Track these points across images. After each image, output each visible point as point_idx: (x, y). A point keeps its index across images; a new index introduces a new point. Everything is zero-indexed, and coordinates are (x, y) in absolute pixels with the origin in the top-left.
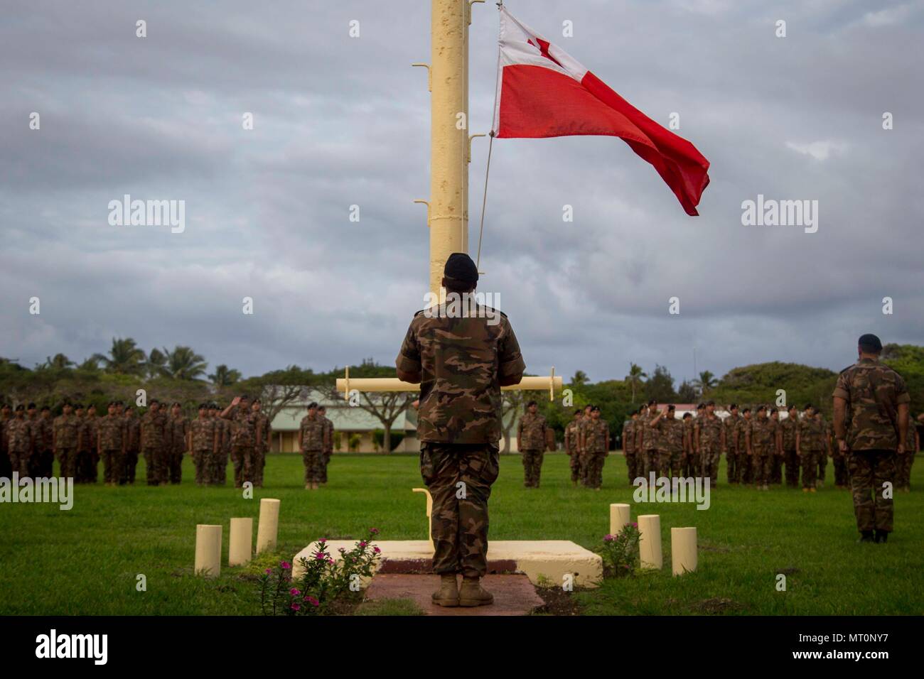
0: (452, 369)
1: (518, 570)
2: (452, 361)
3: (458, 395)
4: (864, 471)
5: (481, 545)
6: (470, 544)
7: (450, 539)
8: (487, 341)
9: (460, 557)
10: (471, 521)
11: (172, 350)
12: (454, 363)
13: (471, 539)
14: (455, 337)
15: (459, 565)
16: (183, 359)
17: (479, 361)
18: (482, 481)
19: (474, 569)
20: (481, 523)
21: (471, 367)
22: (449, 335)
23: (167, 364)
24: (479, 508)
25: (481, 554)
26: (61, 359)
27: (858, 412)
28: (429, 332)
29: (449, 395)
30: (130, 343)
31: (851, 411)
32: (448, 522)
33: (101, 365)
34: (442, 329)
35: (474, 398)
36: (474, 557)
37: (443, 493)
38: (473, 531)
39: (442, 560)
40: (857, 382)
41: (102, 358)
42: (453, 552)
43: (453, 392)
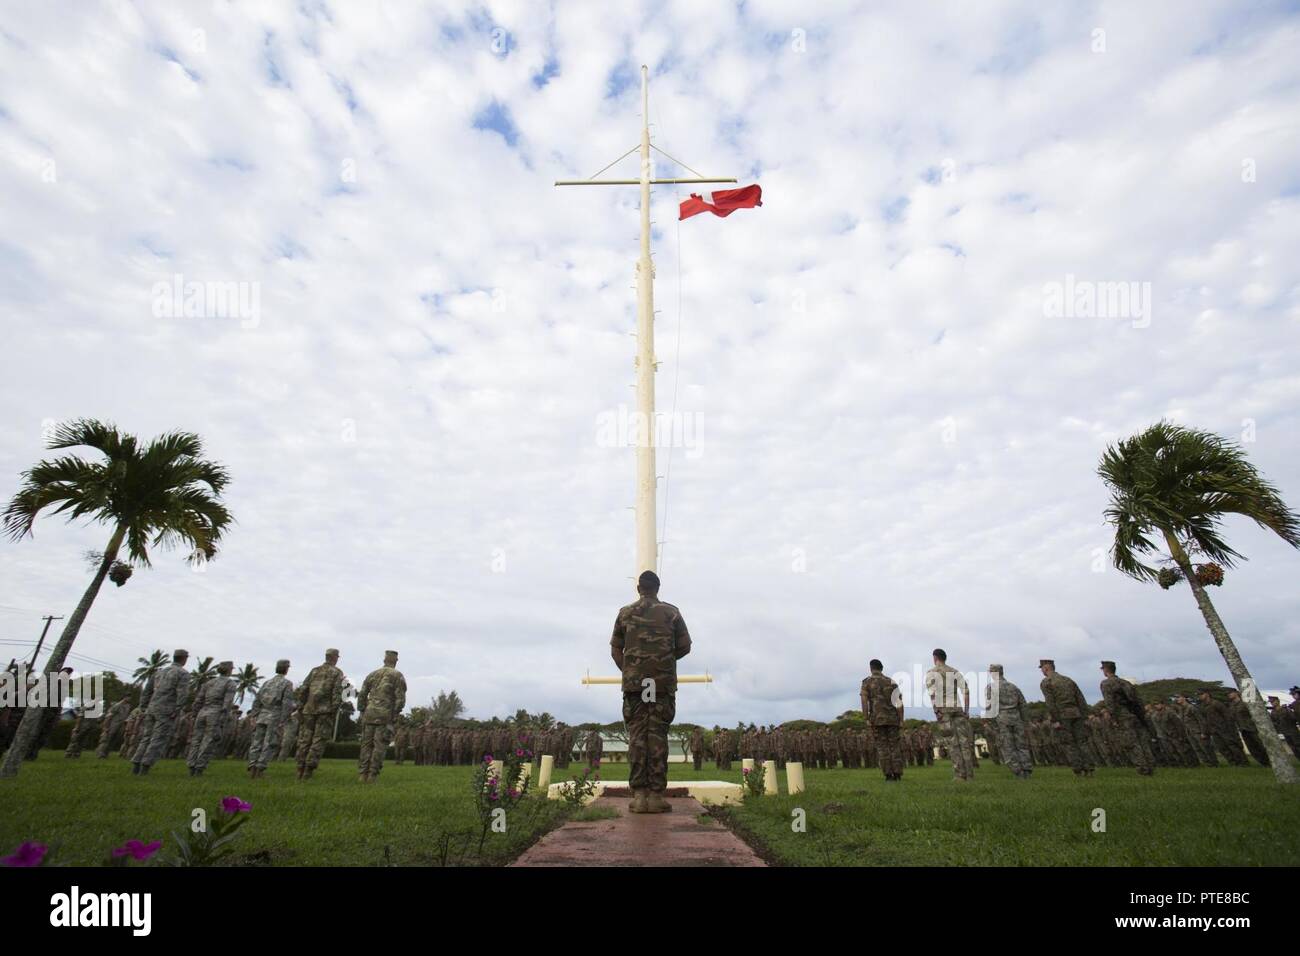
0: (643, 640)
1: (690, 795)
2: (643, 635)
3: (647, 658)
4: (883, 738)
5: (663, 766)
6: (656, 766)
7: (642, 762)
8: (666, 622)
9: (648, 775)
10: (656, 748)
11: (541, 714)
12: (646, 637)
13: (656, 761)
14: (645, 620)
15: (648, 781)
16: (545, 717)
17: (660, 635)
18: (664, 719)
19: (657, 784)
20: (662, 750)
21: (655, 639)
22: (641, 619)
23: (539, 722)
24: (660, 738)
25: (662, 773)
26: (495, 718)
27: (875, 702)
28: (629, 617)
29: (641, 658)
30: (524, 711)
31: (871, 703)
32: (640, 748)
33: (512, 721)
34: (637, 615)
35: (657, 660)
36: (658, 775)
37: (636, 728)
38: (657, 755)
39: (635, 777)
40: (873, 686)
41: (512, 718)
42: (643, 771)
43: (644, 656)
